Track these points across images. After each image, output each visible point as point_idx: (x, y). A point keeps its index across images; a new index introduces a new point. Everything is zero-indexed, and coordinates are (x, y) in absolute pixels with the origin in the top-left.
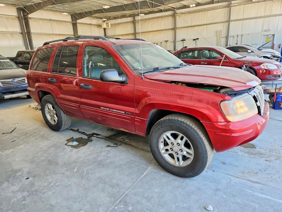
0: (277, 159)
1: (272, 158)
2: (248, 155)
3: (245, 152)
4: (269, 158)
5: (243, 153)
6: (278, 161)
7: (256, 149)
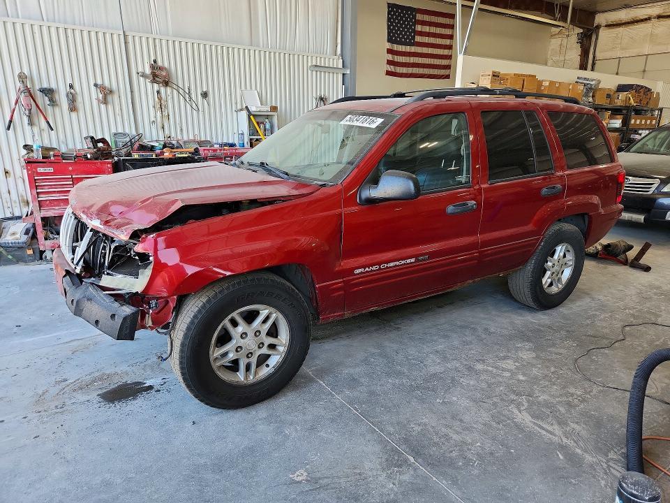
0: (44, 393)
1: (54, 391)
2: (108, 372)
3: (116, 374)
4: (60, 387)
5: (118, 370)
6: (41, 392)
7: (98, 395)
